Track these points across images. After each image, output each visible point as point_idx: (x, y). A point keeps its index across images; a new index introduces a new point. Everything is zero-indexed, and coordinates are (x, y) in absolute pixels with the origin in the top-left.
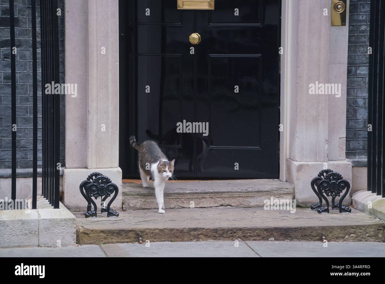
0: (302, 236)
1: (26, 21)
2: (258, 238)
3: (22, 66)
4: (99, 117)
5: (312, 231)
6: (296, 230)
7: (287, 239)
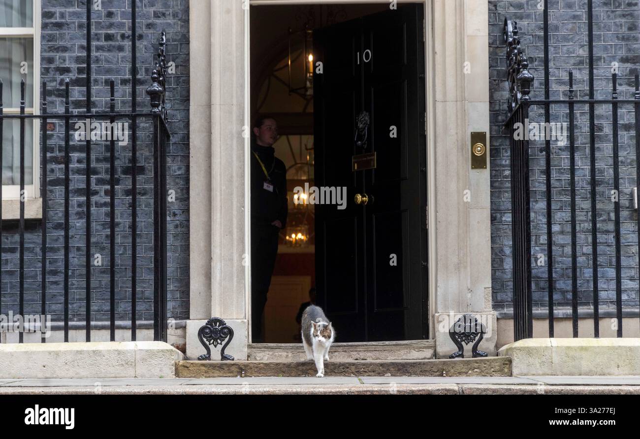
0: (421, 371)
1: (151, 169)
2: (373, 374)
3: (146, 214)
4: (222, 265)
5: (432, 366)
6: (415, 365)
7: (405, 375)
